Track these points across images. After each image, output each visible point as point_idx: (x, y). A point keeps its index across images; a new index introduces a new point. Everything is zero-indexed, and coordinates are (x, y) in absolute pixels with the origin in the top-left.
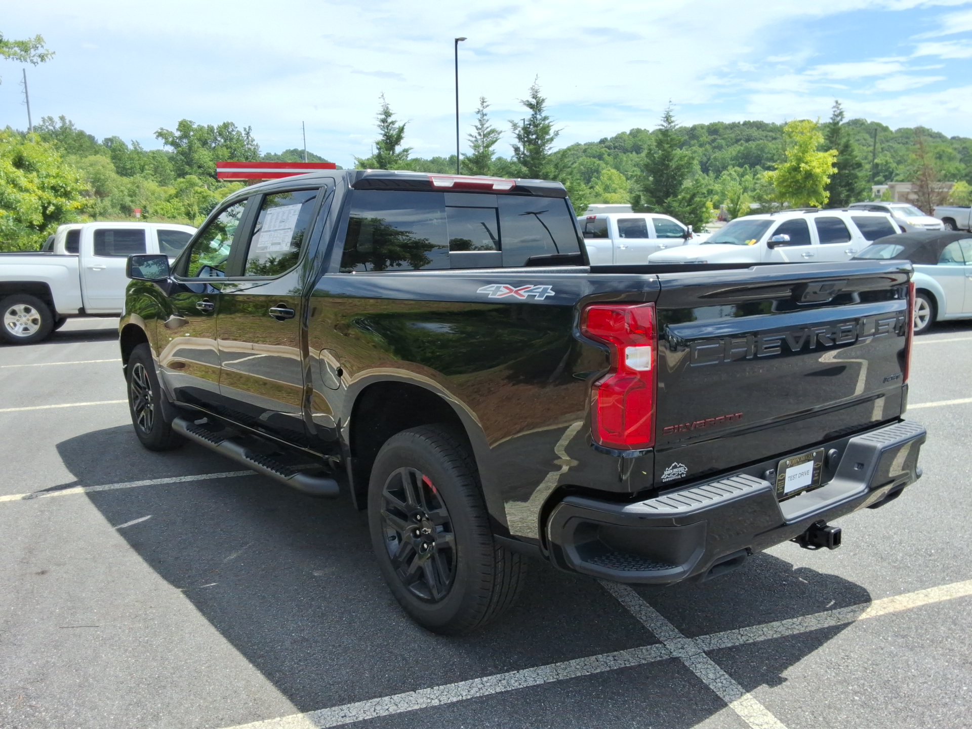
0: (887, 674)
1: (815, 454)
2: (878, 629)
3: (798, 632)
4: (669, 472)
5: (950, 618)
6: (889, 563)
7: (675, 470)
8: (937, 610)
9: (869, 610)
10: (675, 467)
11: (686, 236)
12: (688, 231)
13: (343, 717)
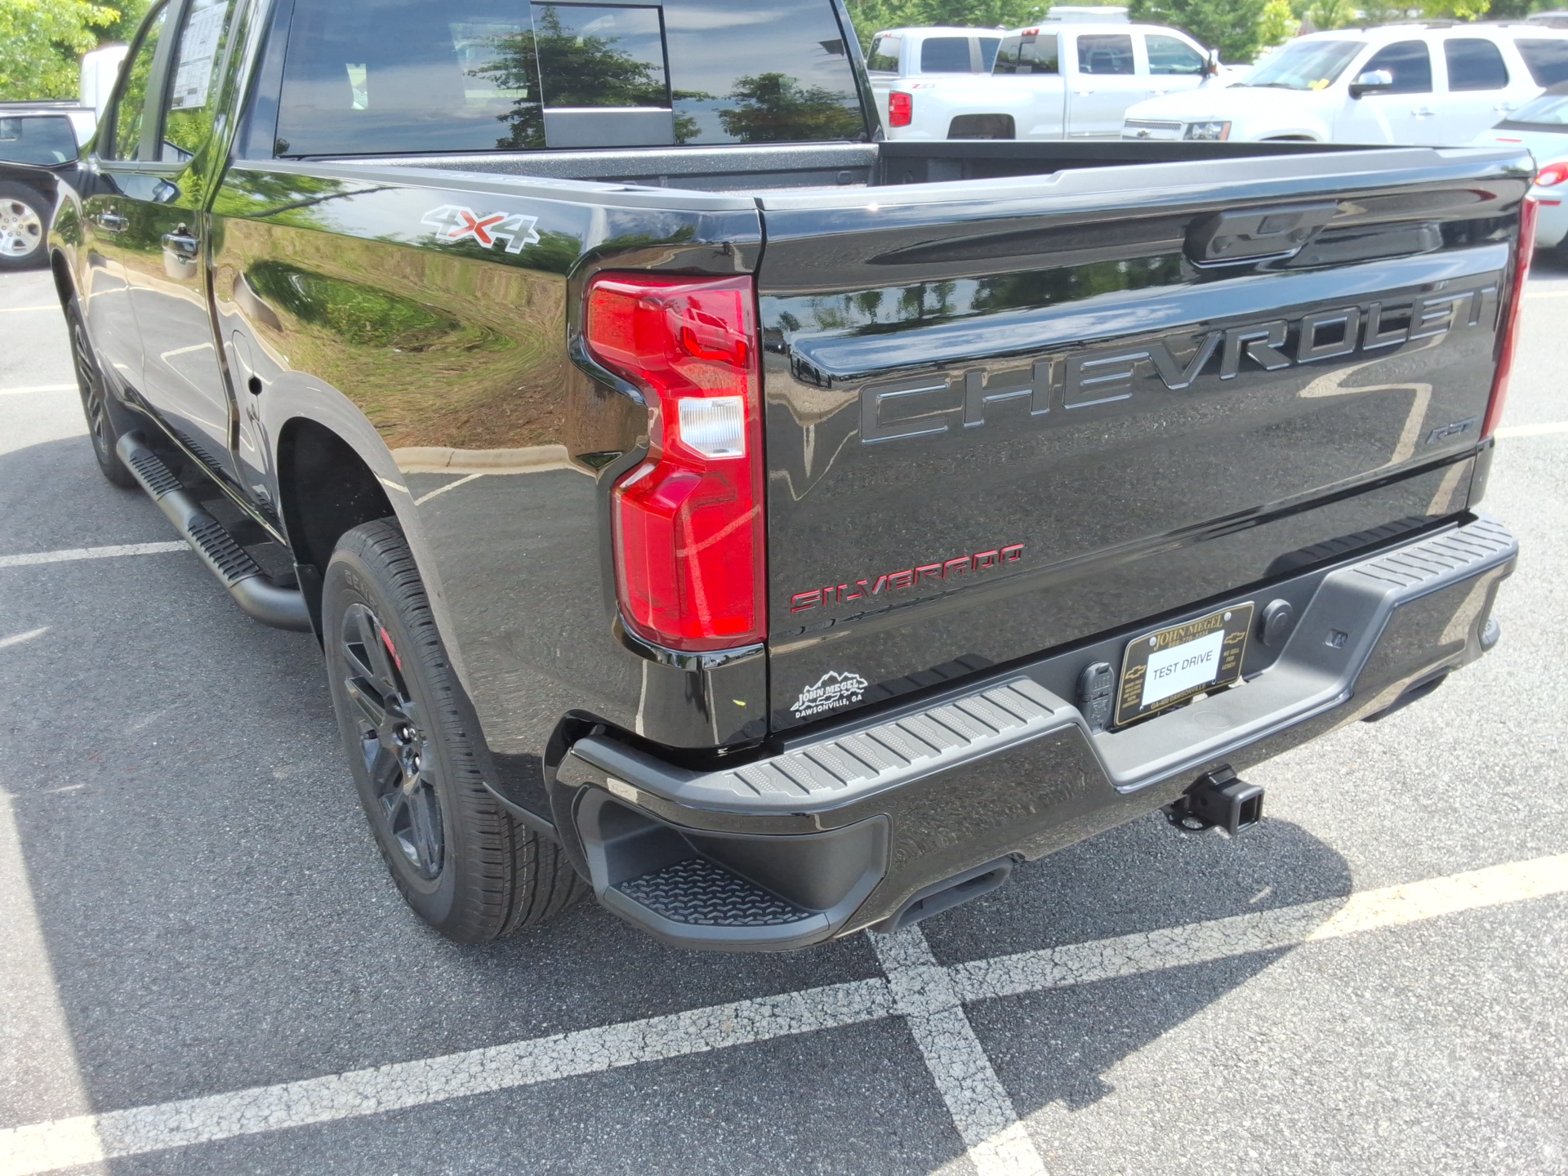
0: (1336, 1092)
1: (1228, 616)
2: (1347, 967)
3: (1175, 963)
4: (813, 695)
5: (1512, 948)
6: (1416, 799)
7: (830, 690)
8: (1488, 926)
9: (1339, 915)
10: (832, 681)
11: (1206, 70)
12: (1210, 61)
13: (172, 1130)
